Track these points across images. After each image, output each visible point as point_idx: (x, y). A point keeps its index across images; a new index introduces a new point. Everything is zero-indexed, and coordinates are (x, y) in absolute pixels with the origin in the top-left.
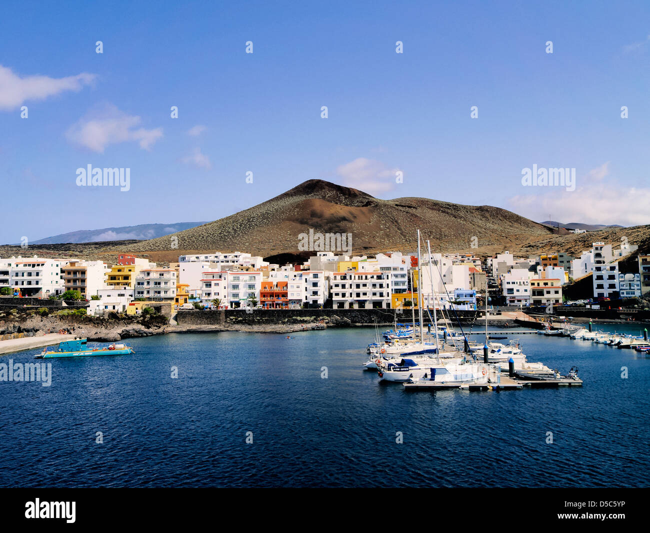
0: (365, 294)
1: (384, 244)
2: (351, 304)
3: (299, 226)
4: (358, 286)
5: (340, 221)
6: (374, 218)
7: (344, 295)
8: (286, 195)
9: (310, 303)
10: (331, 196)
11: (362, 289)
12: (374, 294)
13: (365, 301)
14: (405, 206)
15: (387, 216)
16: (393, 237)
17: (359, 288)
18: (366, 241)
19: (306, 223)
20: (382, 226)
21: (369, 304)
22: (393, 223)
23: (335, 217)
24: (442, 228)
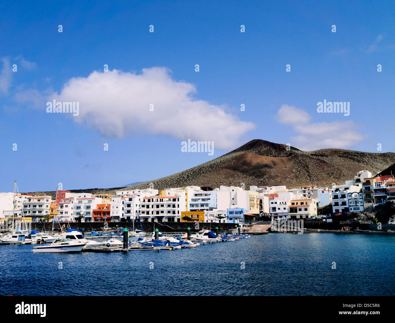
0: (162, 212)
1: (292, 183)
2: (153, 219)
3: (232, 172)
4: (158, 206)
5: (262, 167)
6: (290, 164)
7: (148, 213)
8: (235, 151)
9: (125, 219)
10: (265, 150)
11: (161, 209)
12: (169, 212)
13: (162, 217)
14: (318, 155)
15: (301, 163)
16: (301, 178)
17: (159, 208)
18: (278, 181)
19: (238, 170)
20: (294, 170)
21: (165, 219)
22: (304, 168)
23: (259, 165)
24: (343, 170)
